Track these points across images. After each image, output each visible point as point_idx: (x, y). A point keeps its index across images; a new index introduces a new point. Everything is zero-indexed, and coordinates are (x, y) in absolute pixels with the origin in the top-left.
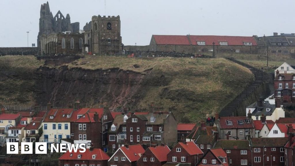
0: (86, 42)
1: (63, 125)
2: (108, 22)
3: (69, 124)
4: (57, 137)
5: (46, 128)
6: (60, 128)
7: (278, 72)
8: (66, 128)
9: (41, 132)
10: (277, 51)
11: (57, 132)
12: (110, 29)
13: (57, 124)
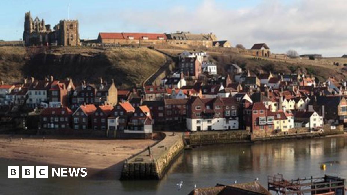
0: (56, 38)
1: (42, 92)
2: (70, 24)
3: (46, 92)
4: (38, 100)
5: (31, 94)
6: (40, 94)
7: (181, 57)
8: (44, 94)
9: (27, 97)
10: (180, 43)
11: (38, 97)
12: (72, 29)
13: (38, 92)
